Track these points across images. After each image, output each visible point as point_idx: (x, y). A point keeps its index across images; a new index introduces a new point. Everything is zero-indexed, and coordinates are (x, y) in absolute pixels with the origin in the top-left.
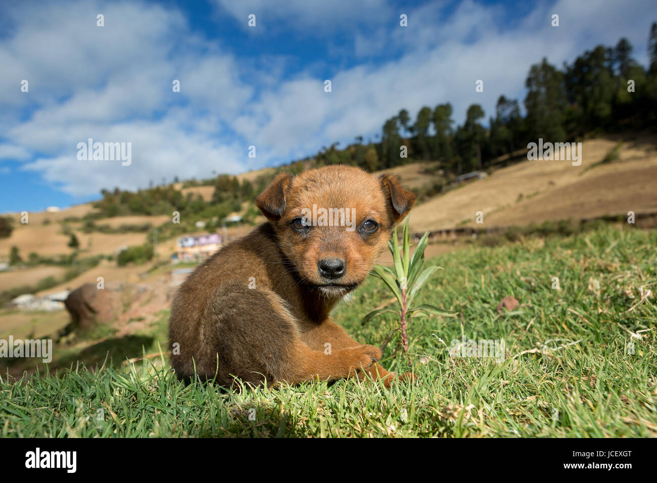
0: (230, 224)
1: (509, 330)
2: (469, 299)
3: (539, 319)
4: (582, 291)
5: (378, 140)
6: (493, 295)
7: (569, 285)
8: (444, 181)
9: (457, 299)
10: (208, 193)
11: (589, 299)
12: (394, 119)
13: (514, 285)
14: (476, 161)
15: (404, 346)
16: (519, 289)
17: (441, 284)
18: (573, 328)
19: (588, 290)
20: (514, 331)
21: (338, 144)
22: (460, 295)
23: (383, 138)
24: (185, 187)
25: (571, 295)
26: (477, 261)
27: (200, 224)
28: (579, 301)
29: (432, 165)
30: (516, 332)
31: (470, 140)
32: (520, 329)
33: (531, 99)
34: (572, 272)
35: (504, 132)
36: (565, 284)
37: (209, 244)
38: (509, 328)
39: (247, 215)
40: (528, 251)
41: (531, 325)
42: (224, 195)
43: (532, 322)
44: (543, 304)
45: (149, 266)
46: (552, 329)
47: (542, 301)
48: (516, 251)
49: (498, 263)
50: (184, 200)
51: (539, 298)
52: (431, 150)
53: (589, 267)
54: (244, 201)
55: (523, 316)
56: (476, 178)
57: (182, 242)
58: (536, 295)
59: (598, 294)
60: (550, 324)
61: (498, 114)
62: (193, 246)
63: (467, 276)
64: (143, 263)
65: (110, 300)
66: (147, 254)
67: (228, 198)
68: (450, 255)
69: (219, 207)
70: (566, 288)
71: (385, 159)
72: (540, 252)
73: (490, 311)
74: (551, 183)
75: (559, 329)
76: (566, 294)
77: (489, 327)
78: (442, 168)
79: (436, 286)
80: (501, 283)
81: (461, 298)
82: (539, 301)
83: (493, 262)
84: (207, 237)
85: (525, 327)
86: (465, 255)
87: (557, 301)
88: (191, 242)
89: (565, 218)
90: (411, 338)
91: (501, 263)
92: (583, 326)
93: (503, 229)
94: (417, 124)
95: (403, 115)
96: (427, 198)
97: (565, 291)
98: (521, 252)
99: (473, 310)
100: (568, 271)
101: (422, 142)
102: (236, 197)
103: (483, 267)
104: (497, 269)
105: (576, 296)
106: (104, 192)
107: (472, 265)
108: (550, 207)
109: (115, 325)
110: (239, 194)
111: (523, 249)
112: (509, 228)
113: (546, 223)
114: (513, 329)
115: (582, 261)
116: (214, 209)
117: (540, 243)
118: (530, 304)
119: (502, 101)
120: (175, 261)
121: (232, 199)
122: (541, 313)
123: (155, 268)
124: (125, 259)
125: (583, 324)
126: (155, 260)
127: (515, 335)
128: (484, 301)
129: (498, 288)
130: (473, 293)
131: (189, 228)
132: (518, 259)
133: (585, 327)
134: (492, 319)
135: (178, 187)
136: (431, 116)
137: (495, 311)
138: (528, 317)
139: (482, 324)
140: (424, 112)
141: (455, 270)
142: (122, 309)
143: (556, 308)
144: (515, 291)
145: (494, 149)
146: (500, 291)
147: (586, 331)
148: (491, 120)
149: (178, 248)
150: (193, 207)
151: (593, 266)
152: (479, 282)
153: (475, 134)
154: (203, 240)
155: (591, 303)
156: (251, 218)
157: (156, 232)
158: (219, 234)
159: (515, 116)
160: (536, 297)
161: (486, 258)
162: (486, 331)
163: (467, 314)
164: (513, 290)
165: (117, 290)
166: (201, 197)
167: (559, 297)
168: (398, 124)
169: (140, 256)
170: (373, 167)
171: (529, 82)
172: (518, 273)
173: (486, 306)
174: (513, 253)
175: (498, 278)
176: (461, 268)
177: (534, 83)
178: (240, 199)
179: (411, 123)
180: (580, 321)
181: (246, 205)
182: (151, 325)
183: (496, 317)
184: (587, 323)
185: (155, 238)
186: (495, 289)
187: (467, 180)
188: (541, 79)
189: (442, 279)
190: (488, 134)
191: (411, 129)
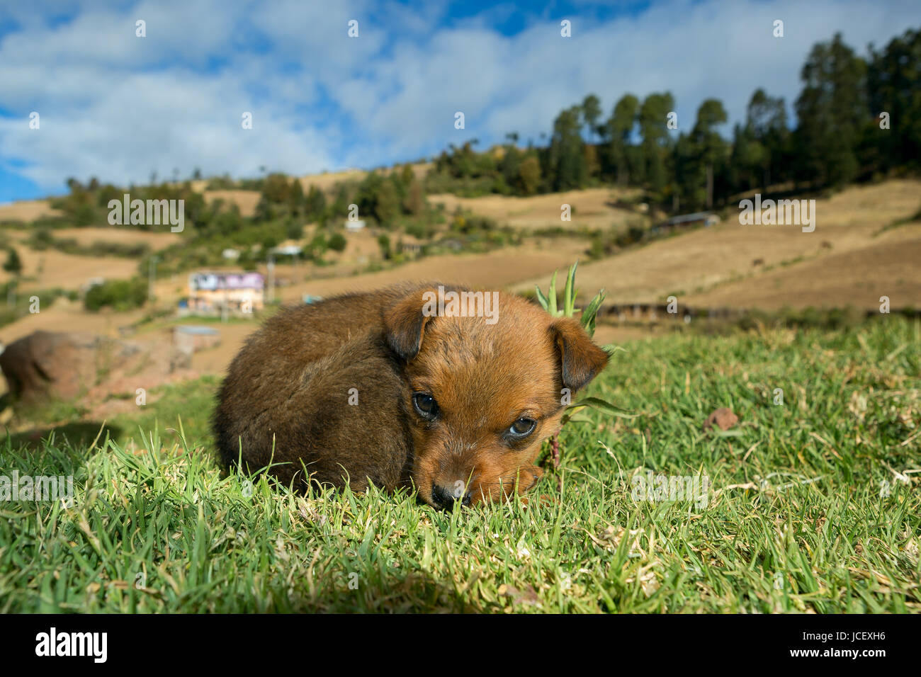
0: (281, 259)
1: (716, 458)
2: (662, 409)
3: (764, 446)
4: (838, 411)
5: (544, 143)
6: (700, 406)
7: (820, 402)
8: (647, 224)
9: (644, 406)
10: (248, 203)
11: (846, 423)
12: (575, 108)
13: (736, 395)
14: (705, 195)
15: (554, 460)
16: (742, 400)
17: (622, 384)
18: (813, 462)
19: (847, 411)
20: (724, 459)
21: (476, 142)
22: (649, 401)
23: (553, 140)
24: (210, 188)
25: (820, 417)
26: (684, 356)
27: (231, 254)
28: (831, 425)
29: (630, 194)
30: (727, 461)
31: (698, 158)
32: (734, 457)
33: (808, 100)
34: (827, 382)
35: (756, 153)
36: (814, 399)
37: (242, 288)
38: (717, 455)
39: (311, 247)
40: (768, 347)
41: (752, 452)
42: (276, 208)
43: (753, 448)
44: (775, 423)
45: (138, 315)
46: (782, 461)
47: (775, 420)
48: (749, 345)
49: (717, 361)
50: (207, 209)
51: (769, 416)
52: (630, 168)
53: (856, 378)
54: (309, 222)
55: (742, 440)
56: (700, 223)
57: (196, 281)
58: (767, 411)
59: (862, 417)
60: (779, 454)
61: (750, 120)
62: (215, 290)
63: (664, 375)
64: (129, 310)
65: (77, 361)
66: (135, 296)
67: (281, 215)
68: (642, 342)
69: (266, 227)
70: (815, 405)
71: (552, 176)
72: (786, 351)
73: (692, 427)
74: (826, 245)
75: (793, 461)
76: (813, 414)
77: (687, 451)
78: (646, 200)
79: (614, 388)
80: (716, 390)
81: (650, 406)
82: (771, 420)
83: (709, 359)
84: (241, 277)
85: (743, 455)
86: (667, 345)
87: (797, 423)
88: (212, 282)
89: (840, 305)
90: (566, 450)
91: (722, 361)
92: (830, 461)
93: (735, 313)
94: (611, 122)
95: (590, 105)
96: (615, 248)
97: (813, 410)
98: (755, 347)
99: (666, 424)
100: (823, 380)
101: (617, 154)
102: (295, 214)
103: (693, 365)
104: (713, 369)
105: (828, 419)
106: (71, 182)
107: (675, 360)
108: (818, 285)
109: (83, 403)
110: (301, 209)
111: (759, 343)
112: (746, 312)
113: (808, 310)
114: (722, 456)
115: (847, 368)
116: (256, 230)
117: (789, 337)
118: (756, 424)
119: (758, 98)
120: (183, 312)
121: (287, 217)
122: (769, 437)
123: (148, 320)
124: (98, 300)
125: (829, 458)
126: (148, 306)
127: (725, 465)
128: (686, 414)
129: (711, 397)
130: (669, 400)
131: (212, 259)
132: (750, 359)
133: (833, 462)
134: (693, 439)
135: (198, 187)
136: (637, 111)
137: (701, 430)
138: (748, 441)
139: (676, 446)
140: (625, 104)
141: (647, 366)
142: (94, 379)
143: (794, 432)
144: (736, 402)
145: (735, 177)
146: (713, 401)
147: (832, 468)
148: (737, 129)
149: (190, 291)
150: (220, 224)
151: (863, 378)
152: (681, 385)
153: (707, 149)
154: (233, 281)
155: (848, 430)
156: (317, 252)
157: (155, 260)
158: (260, 274)
159: (777, 125)
160: (765, 415)
161: (699, 352)
162: (683, 457)
163: (657, 431)
164: (733, 401)
165: (89, 347)
166: (235, 209)
167: (801, 418)
168: (581, 119)
169: (124, 298)
170: (531, 188)
171: (807, 72)
172: (745, 376)
173: (687, 420)
174: (743, 348)
175: (713, 383)
176: (658, 363)
177: (815, 73)
178: (302, 219)
179: (602, 120)
180: (827, 454)
181: (310, 230)
182: (143, 408)
183: (700, 437)
184: (836, 457)
185: (152, 269)
186: (705, 397)
187: (686, 224)
188: (828, 68)
189: (625, 378)
190: (728, 152)
191: (601, 130)
